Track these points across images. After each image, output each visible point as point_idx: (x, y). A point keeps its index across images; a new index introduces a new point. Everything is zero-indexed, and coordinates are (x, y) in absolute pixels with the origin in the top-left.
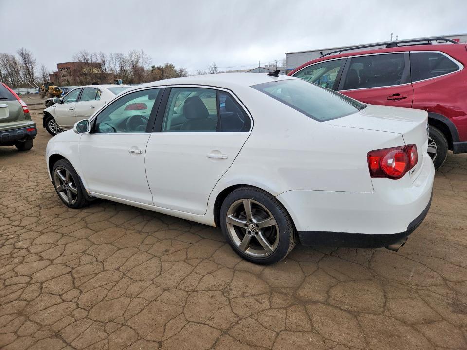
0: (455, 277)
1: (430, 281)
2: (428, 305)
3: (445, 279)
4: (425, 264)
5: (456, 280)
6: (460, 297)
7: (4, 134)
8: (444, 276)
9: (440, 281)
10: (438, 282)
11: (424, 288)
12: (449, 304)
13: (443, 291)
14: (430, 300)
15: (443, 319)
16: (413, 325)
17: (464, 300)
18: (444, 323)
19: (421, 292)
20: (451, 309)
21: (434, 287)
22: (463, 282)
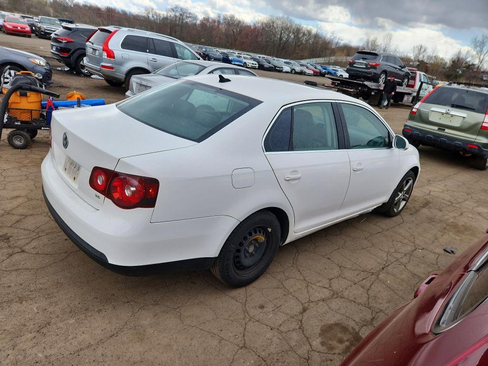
0: (17, 257)
1: (34, 244)
2: (24, 229)
3: (23, 251)
4: (48, 256)
5: (15, 256)
6: (6, 245)
7: (442, 139)
8: (26, 255)
9: (27, 248)
10: (27, 247)
11: (34, 237)
12: (11, 237)
13: (19, 243)
14: (24, 232)
15: (11, 227)
16: (26, 216)
17: (2, 244)
18: (9, 225)
19: (34, 234)
20: (9, 235)
21: (28, 242)
22: (8, 258)
